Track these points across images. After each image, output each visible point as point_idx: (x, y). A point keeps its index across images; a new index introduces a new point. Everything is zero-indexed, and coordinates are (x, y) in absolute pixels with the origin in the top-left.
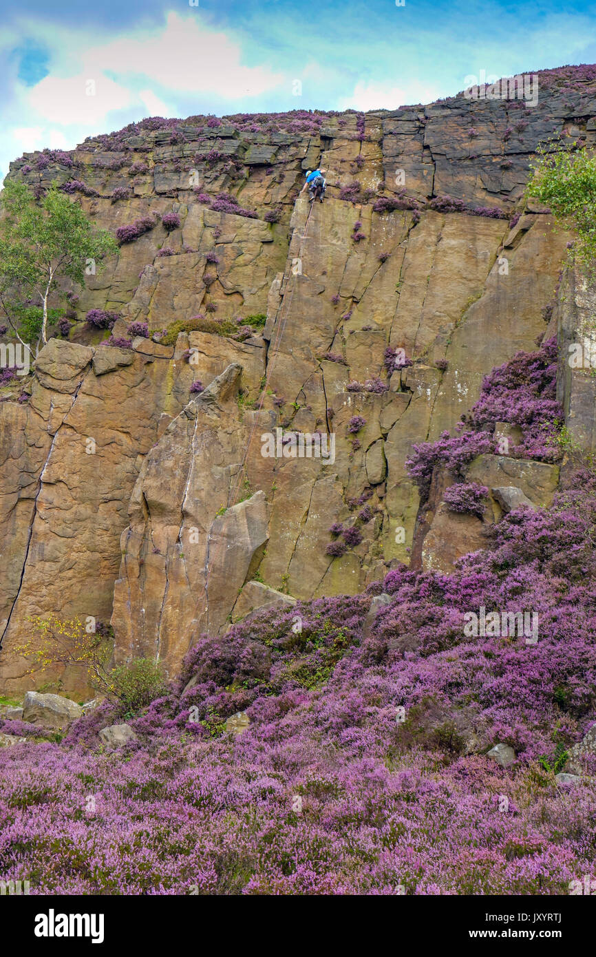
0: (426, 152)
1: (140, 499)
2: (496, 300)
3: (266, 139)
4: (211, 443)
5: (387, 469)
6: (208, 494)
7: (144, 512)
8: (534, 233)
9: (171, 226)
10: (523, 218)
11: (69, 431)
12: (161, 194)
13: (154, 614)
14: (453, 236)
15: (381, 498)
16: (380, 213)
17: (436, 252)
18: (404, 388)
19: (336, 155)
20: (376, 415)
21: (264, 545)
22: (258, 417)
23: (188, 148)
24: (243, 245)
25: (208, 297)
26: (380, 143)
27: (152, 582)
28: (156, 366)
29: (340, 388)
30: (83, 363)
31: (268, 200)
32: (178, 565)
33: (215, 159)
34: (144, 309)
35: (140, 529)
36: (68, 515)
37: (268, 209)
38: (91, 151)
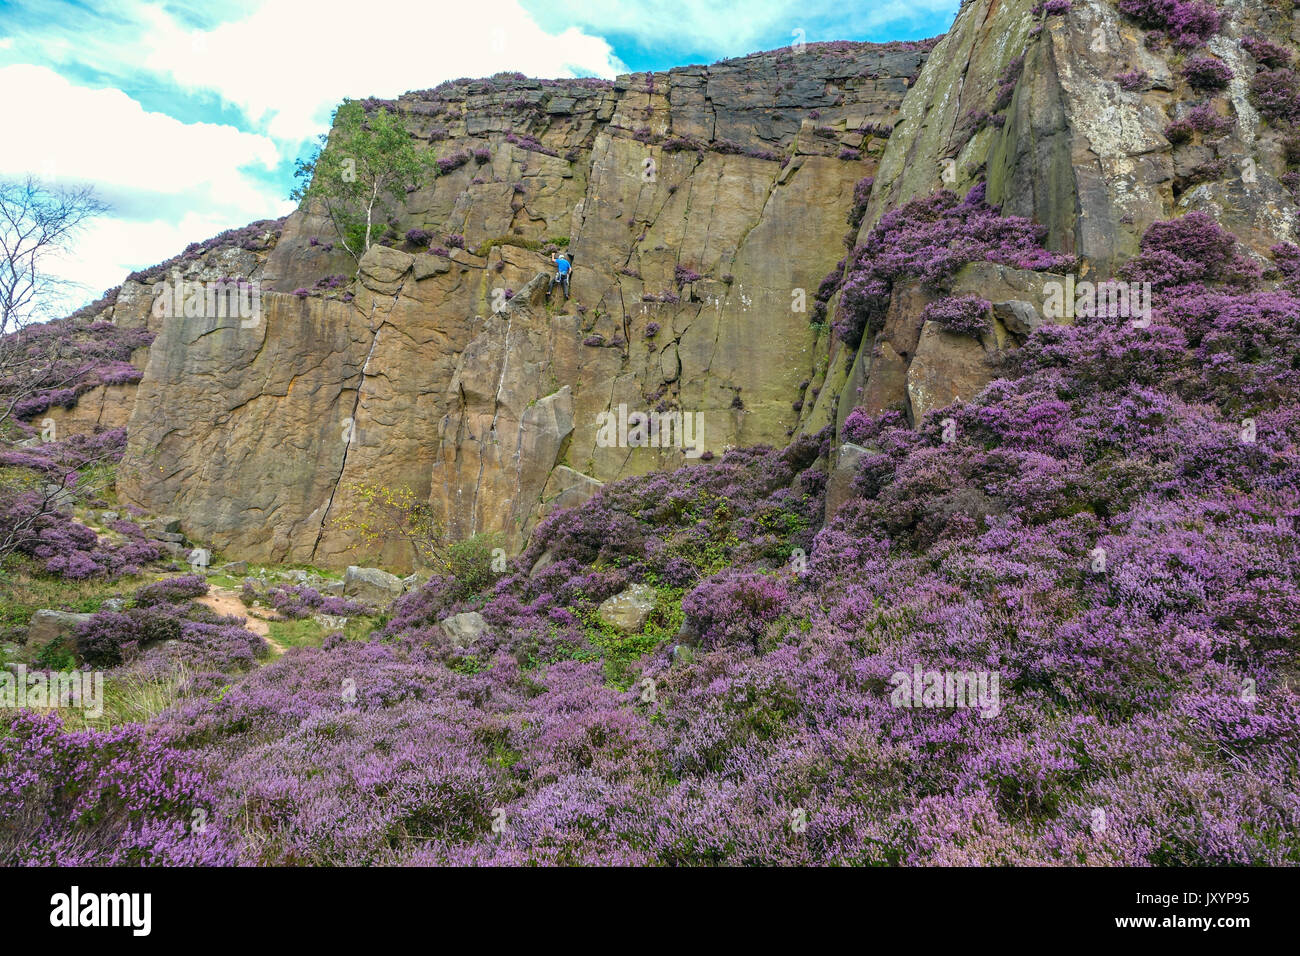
0: (708, 103)
1: (457, 390)
2: (773, 226)
3: (566, 94)
4: (523, 342)
5: (680, 368)
6: (521, 386)
7: (461, 401)
8: (805, 171)
9: (483, 160)
10: (794, 159)
11: (390, 329)
12: (473, 135)
13: (470, 495)
14: (733, 173)
15: (675, 394)
16: (669, 152)
17: (718, 186)
18: (694, 299)
19: (629, 104)
20: (670, 321)
21: (571, 434)
22: (562, 321)
23: (498, 97)
24: (547, 178)
25: (516, 221)
26: (668, 96)
27: (469, 466)
28: (471, 275)
29: (637, 298)
30: (405, 268)
31: (567, 143)
32: (493, 449)
33: (522, 106)
34: (459, 227)
35: (457, 417)
36: (388, 405)
37: (568, 151)
38: (411, 100)
